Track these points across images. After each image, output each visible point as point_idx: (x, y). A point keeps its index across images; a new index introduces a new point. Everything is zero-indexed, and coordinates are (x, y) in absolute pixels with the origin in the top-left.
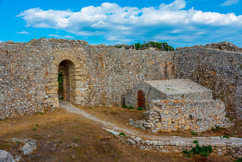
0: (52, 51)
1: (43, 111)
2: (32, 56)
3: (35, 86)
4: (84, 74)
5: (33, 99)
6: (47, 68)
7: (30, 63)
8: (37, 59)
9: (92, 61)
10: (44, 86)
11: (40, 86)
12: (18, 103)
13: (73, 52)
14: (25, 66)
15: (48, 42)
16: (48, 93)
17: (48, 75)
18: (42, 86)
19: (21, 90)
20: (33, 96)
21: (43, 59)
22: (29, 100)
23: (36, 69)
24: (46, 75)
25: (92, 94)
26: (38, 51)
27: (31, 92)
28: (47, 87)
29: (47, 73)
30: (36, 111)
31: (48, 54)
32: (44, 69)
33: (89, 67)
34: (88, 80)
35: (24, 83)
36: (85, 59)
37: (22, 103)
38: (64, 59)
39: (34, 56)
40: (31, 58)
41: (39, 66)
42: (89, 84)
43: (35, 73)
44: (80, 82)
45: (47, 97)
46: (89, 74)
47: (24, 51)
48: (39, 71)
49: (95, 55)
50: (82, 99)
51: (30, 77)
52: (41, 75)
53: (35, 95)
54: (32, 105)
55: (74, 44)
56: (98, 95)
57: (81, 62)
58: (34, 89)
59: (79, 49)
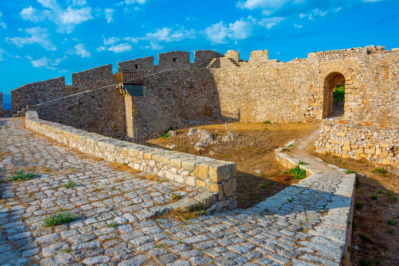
0: (318, 65)
1: (304, 122)
2: (298, 72)
3: (299, 98)
4: (356, 87)
5: (297, 110)
6: (312, 82)
7: (296, 78)
8: (303, 74)
9: (369, 71)
10: (307, 98)
11: (303, 98)
12: (284, 112)
13: (343, 63)
14: (291, 81)
15: (315, 57)
16: (310, 105)
17: (312, 88)
18: (305, 99)
19: (287, 101)
20: (297, 107)
21: (308, 73)
22: (294, 110)
23: (301, 83)
24: (310, 89)
25: (366, 110)
26: (304, 66)
27: (295, 103)
28: (310, 100)
29: (311, 86)
30: (298, 120)
31: (314, 68)
32: (309, 82)
33: (365, 78)
34: (362, 93)
35: (290, 95)
36: (359, 69)
37: (287, 112)
38: (331, 71)
39: (300, 71)
40: (297, 74)
41: (304, 80)
42: (362, 98)
43: (300, 87)
44: (349, 96)
45: (309, 109)
46: (363, 86)
47: (291, 68)
48: (303, 85)
49: (375, 64)
50: (352, 114)
51: (295, 90)
52: (305, 89)
53: (299, 106)
54: (295, 114)
55: (345, 54)
56: (375, 112)
57: (353, 73)
58: (298, 101)
59: (352, 58)
